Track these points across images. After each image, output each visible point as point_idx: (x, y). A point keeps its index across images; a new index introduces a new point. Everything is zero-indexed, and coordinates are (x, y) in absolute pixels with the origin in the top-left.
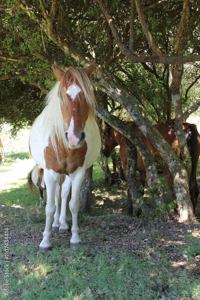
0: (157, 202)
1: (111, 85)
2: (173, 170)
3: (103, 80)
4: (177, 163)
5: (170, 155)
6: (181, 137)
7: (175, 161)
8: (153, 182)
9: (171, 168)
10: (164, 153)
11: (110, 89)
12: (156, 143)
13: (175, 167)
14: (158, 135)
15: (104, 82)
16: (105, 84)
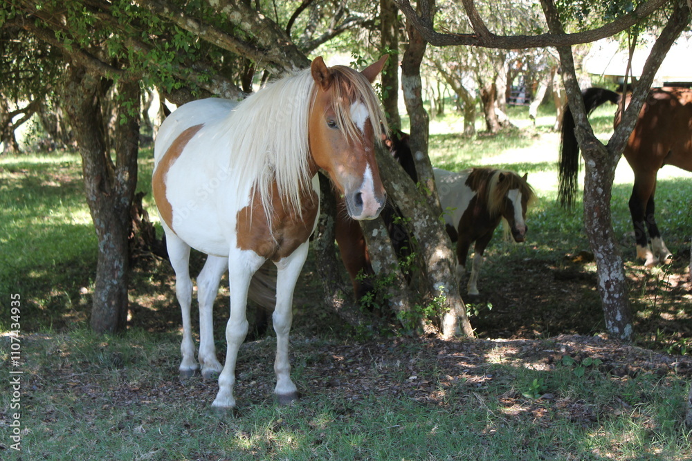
0: (396, 303)
1: (294, 61)
2: (425, 236)
3: (277, 49)
4: (431, 220)
5: (419, 206)
6: (424, 164)
7: (427, 217)
8: (385, 263)
9: (418, 231)
10: (407, 203)
11: (292, 68)
12: (392, 182)
13: (428, 229)
14: (393, 164)
15: (280, 54)
16: (283, 58)
